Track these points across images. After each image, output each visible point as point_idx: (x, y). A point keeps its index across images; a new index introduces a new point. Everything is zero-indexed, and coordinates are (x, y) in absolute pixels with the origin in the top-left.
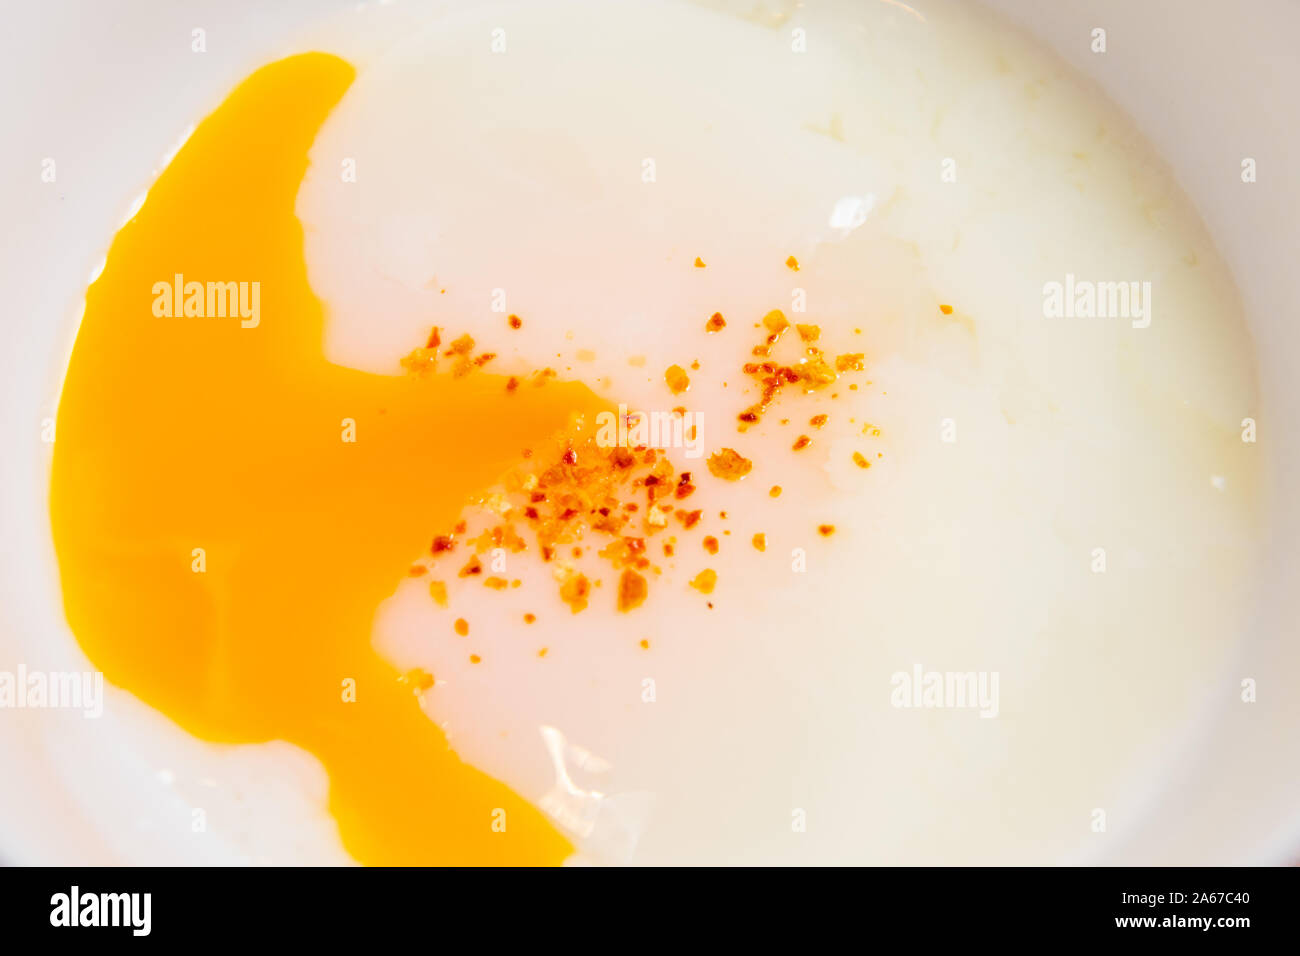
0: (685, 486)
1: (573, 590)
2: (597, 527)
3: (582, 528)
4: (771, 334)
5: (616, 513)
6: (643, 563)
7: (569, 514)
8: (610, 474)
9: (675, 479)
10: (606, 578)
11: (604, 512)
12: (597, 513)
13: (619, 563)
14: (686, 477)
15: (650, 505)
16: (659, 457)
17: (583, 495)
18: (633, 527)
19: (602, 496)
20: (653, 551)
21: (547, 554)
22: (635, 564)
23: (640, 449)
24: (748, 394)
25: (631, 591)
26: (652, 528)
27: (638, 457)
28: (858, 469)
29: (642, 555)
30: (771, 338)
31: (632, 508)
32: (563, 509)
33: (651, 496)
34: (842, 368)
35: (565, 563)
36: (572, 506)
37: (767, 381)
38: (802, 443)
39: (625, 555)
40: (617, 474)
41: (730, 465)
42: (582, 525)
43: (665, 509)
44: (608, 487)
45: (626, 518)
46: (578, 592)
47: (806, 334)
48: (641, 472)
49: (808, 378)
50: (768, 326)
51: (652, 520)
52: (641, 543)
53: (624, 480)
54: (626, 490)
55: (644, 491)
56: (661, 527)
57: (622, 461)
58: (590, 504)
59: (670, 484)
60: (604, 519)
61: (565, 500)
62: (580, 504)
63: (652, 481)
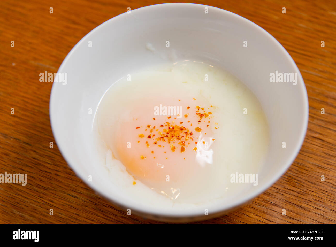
0: (191, 133)
1: (173, 149)
2: (177, 139)
3: (175, 139)
4: (198, 109)
5: (180, 137)
6: (184, 145)
7: (173, 136)
8: (179, 131)
9: (190, 132)
10: (179, 147)
11: (178, 137)
12: (177, 137)
13: (181, 145)
14: (191, 132)
15: (186, 136)
16: (187, 129)
17: (175, 134)
18: (183, 139)
19: (178, 134)
20: (186, 143)
21: (169, 142)
22: (183, 145)
23: (184, 128)
24: (198, 118)
25: (183, 149)
26: (186, 140)
27: (184, 129)
28: (216, 129)
29: (184, 144)
30: (198, 110)
31: (183, 137)
32: (172, 136)
33: (186, 135)
34: (209, 114)
35: (172, 145)
36: (174, 135)
37: (200, 116)
38: (208, 126)
39: (182, 144)
40: (181, 131)
41: (198, 130)
42: (175, 138)
43: (188, 137)
44: (179, 133)
45: (182, 138)
46: (174, 149)
47: (203, 109)
48: (184, 131)
49: (205, 115)
50: (197, 108)
51: (187, 139)
52: (184, 142)
53: (182, 132)
54: (182, 134)
55: (185, 134)
56: (188, 140)
57: (182, 129)
58: (176, 135)
59: (189, 133)
60: (178, 138)
61: (172, 134)
62: (175, 135)
63: (186, 133)
